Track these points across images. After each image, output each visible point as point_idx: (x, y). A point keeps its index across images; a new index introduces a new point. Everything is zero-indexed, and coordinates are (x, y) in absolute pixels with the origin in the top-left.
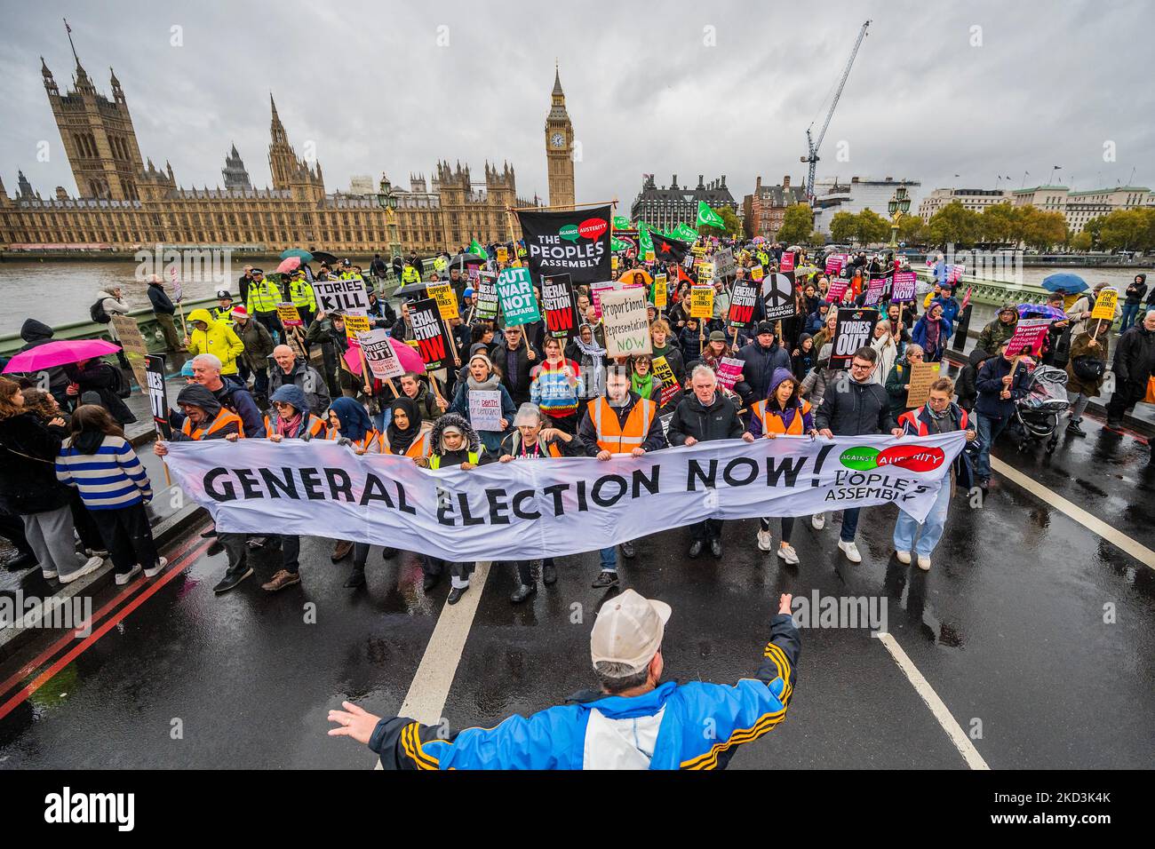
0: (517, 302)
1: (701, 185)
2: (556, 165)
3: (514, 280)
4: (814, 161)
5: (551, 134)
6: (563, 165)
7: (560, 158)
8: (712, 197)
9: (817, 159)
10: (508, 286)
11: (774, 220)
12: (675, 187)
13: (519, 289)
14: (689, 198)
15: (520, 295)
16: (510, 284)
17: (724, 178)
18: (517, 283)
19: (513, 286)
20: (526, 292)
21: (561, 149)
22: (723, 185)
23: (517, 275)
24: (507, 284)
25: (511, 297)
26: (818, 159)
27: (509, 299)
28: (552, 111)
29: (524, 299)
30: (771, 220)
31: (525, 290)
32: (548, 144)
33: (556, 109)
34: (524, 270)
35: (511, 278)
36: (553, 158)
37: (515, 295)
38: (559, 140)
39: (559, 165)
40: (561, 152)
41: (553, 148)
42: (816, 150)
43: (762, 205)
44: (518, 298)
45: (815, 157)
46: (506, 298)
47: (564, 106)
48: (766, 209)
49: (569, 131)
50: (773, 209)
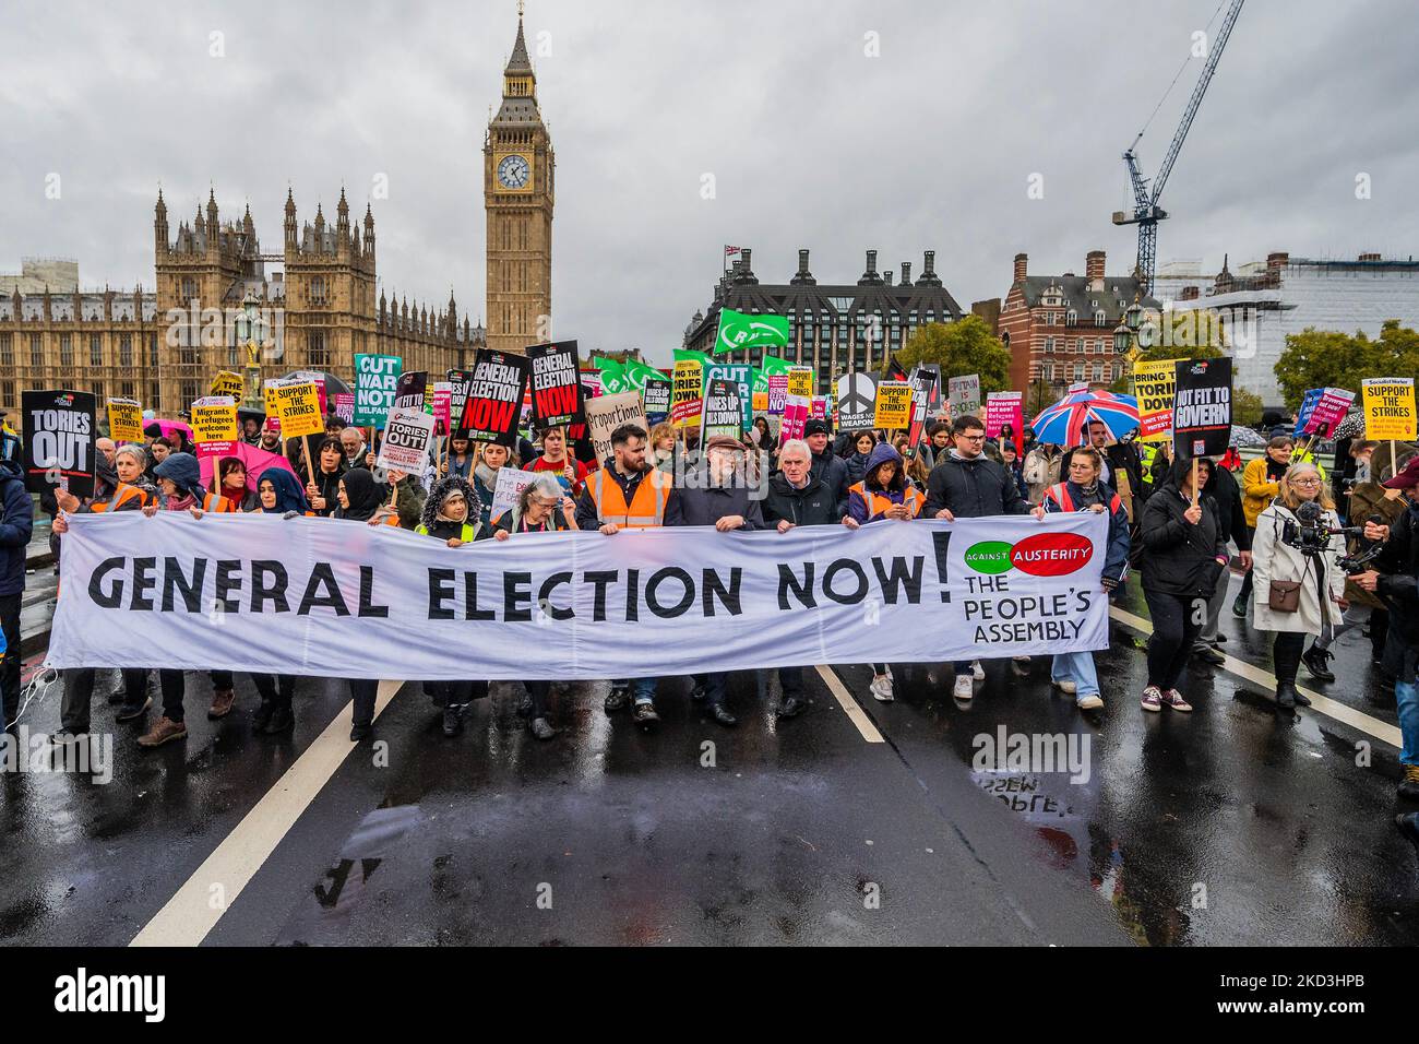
0: (375, 398)
1: (871, 274)
2: (507, 228)
3: (380, 370)
4: (1153, 221)
5: (497, 157)
6: (523, 228)
7: (517, 213)
8: (904, 301)
9: (1160, 215)
10: (370, 376)
11: (1071, 358)
12: (803, 277)
13: (382, 382)
14: (843, 305)
15: (381, 391)
16: (373, 374)
17: (929, 257)
18: (381, 376)
19: (377, 378)
20: (390, 388)
21: (519, 190)
22: (929, 275)
23: (385, 365)
24: (369, 372)
25: (370, 390)
26: (1164, 215)
27: (366, 392)
28: (504, 109)
29: (385, 397)
30: (1065, 357)
31: (390, 386)
32: (489, 180)
33: (513, 105)
34: (395, 362)
35: (376, 367)
36: (500, 213)
37: (376, 388)
38: (518, 174)
39: (515, 230)
40: (518, 198)
41: (499, 189)
42: (1157, 195)
43: (1040, 320)
44: (378, 393)
45: (1156, 209)
46: (364, 389)
47: (532, 98)
48: (1051, 329)
49: (543, 152)
50: (1071, 329)
